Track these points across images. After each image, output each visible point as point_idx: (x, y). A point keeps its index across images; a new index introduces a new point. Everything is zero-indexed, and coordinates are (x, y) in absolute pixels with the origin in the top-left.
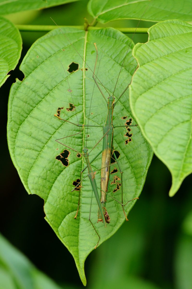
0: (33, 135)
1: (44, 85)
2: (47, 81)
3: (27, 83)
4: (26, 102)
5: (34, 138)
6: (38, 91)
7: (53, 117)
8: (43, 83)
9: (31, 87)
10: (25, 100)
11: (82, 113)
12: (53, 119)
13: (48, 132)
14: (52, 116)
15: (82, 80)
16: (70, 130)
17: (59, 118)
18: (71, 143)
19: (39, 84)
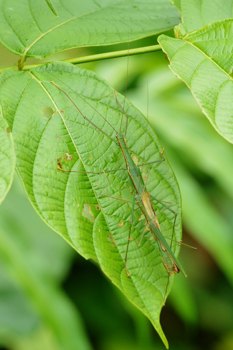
0: (49, 195)
1: (31, 137)
2: (31, 133)
3: (16, 139)
4: (25, 160)
5: (52, 197)
6: (29, 146)
7: (57, 171)
8: (29, 135)
9: (22, 143)
10: (24, 157)
11: (80, 160)
12: (58, 172)
13: (60, 188)
14: (55, 170)
15: (64, 124)
16: (79, 182)
17: (63, 171)
18: (86, 195)
19: (26, 138)
